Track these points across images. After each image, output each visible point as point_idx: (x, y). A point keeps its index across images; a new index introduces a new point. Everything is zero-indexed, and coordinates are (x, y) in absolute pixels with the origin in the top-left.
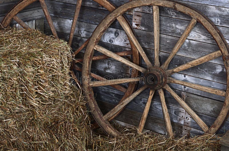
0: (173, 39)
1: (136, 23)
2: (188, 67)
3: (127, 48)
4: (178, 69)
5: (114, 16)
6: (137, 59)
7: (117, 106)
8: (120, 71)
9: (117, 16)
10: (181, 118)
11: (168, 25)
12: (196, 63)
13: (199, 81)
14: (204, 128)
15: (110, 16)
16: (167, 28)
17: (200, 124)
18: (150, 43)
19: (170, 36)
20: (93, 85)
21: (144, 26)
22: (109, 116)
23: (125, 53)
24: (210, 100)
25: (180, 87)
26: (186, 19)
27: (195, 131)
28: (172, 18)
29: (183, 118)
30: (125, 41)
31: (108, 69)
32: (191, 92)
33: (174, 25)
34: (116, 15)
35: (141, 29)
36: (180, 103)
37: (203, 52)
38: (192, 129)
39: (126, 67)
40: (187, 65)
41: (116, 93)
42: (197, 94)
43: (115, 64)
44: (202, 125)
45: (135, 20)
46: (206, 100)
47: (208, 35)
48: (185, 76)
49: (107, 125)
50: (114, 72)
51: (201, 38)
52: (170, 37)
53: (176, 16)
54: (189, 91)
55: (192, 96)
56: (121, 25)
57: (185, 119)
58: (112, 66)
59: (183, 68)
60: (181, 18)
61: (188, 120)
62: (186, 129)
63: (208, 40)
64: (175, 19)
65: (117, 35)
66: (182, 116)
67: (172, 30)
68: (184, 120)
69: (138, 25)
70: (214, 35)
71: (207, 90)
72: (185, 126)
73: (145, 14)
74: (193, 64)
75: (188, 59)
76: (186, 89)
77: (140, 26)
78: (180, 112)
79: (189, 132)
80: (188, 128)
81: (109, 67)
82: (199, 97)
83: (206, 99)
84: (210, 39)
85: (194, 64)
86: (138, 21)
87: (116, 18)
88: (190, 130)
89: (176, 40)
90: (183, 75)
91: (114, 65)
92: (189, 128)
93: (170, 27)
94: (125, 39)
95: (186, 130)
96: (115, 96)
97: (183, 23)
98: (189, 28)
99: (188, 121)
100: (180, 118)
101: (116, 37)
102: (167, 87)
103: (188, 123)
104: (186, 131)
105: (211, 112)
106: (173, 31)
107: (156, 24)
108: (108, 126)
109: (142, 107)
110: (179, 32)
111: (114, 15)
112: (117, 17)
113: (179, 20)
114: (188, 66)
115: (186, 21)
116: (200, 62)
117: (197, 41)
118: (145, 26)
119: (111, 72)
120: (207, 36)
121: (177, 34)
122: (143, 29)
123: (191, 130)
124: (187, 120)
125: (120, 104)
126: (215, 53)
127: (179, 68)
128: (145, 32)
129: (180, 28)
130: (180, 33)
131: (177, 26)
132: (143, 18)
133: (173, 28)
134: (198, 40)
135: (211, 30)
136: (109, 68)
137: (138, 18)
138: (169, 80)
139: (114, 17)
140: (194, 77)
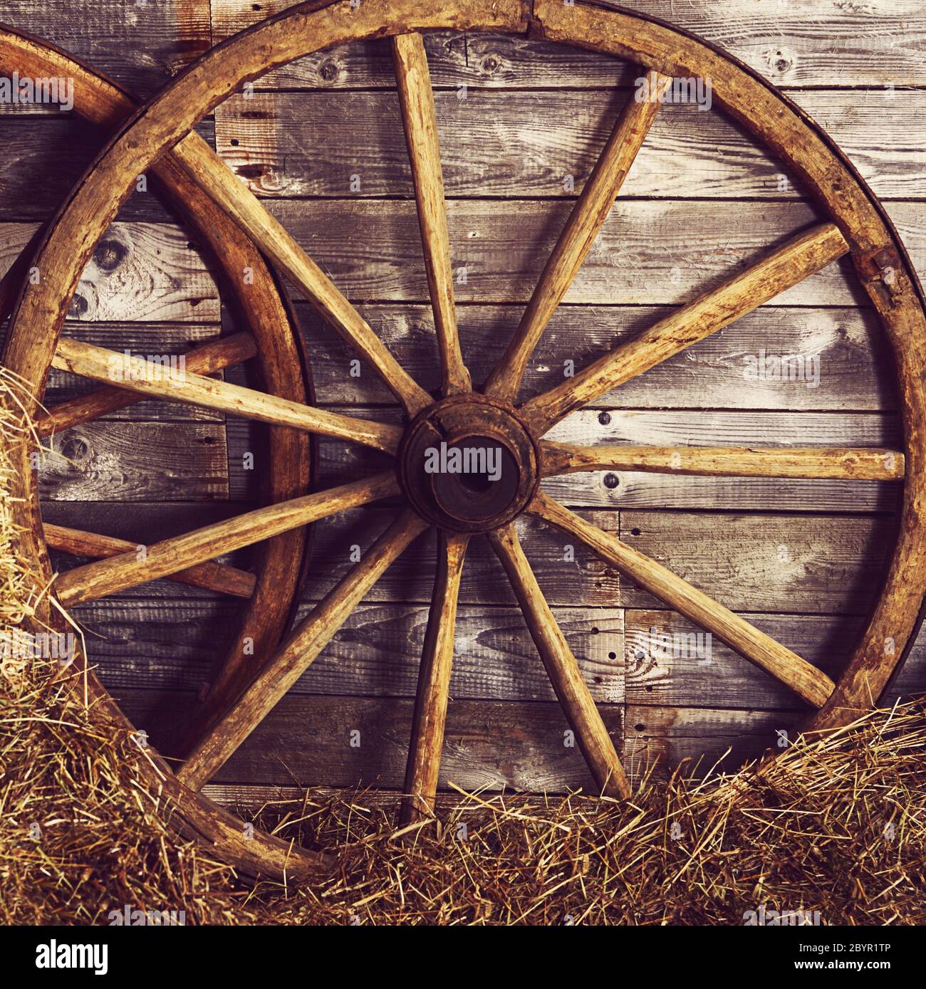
0: (503, 217)
1: (244, 163)
2: (661, 356)
3: (194, 323)
4: (601, 380)
5: (161, 136)
6: (289, 376)
7: (259, 684)
8: (161, 476)
9: (178, 133)
10: (603, 668)
11: (466, 136)
12: (703, 325)
13: (699, 427)
14: (813, 686)
15: (134, 145)
16: (457, 158)
17: (782, 667)
18: (351, 268)
19: (482, 203)
20: (81, 593)
21: (297, 169)
22: (215, 761)
23: (216, 357)
24: (780, 520)
25: (580, 488)
26: (579, 85)
27: (703, 722)
28: (486, 94)
29: (618, 665)
30: (177, 284)
31: (68, 479)
32: (656, 503)
33: (501, 131)
34: (171, 131)
35: (283, 193)
36: (644, 574)
37: (706, 258)
38: (681, 712)
39: (200, 441)
40: (654, 346)
41: (142, 615)
42: (692, 503)
43: (117, 441)
44: (796, 669)
45: (235, 143)
46: (753, 527)
47: (726, 153)
48: (604, 420)
49: (215, 815)
50: (117, 491)
51: (687, 178)
52: (484, 208)
53: (508, 76)
54: (642, 500)
55: (665, 521)
56: (210, 184)
57: (632, 668)
58: (94, 460)
59: (629, 369)
60: (548, 84)
61: (648, 669)
62: (642, 721)
63: (731, 178)
64: (504, 95)
65: (112, 256)
66: (612, 656)
67: (494, 161)
68: (627, 676)
69: (260, 174)
70: (792, 141)
71: (795, 463)
72: (637, 709)
73: (297, 96)
74: (687, 336)
75: (614, 314)
76: (619, 491)
77: (269, 179)
78: (595, 631)
79: (661, 739)
80: (658, 713)
81: (73, 469)
82: (708, 523)
83: (757, 520)
84: (740, 171)
85: (693, 335)
86: (253, 146)
87: (169, 148)
88: (671, 722)
89: (526, 217)
90: (593, 416)
91: (111, 450)
92: (659, 716)
93: (477, 145)
94: (174, 276)
95: (640, 728)
96: (135, 637)
97: (559, 108)
98: (634, 131)
99: (650, 675)
100: (597, 667)
101: (109, 268)
102: (544, 504)
103: (649, 688)
104: (642, 734)
105: (790, 591)
106: (502, 165)
107: (425, 139)
108: (222, 825)
109: (335, 660)
110: (540, 167)
111: (156, 130)
112: (179, 140)
113: (535, 94)
114: (660, 352)
115: (579, 96)
116: (727, 314)
117: (661, 198)
118: (308, 169)
119: (95, 497)
120: (720, 161)
121: (530, 180)
122: (297, 188)
123: (677, 724)
124: (642, 669)
125: (274, 671)
126: (807, 245)
127: (602, 374)
128: (308, 203)
129: (544, 144)
130: (549, 171)
131: (526, 136)
132: (291, 125)
133: (499, 147)
134: (664, 194)
135: (767, 117)
136: (74, 476)
137: (251, 129)
138: (551, 459)
139: (158, 146)
140: (665, 409)
